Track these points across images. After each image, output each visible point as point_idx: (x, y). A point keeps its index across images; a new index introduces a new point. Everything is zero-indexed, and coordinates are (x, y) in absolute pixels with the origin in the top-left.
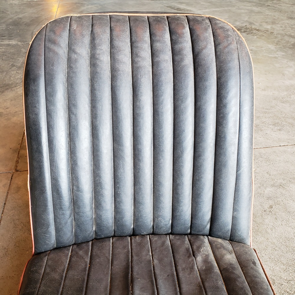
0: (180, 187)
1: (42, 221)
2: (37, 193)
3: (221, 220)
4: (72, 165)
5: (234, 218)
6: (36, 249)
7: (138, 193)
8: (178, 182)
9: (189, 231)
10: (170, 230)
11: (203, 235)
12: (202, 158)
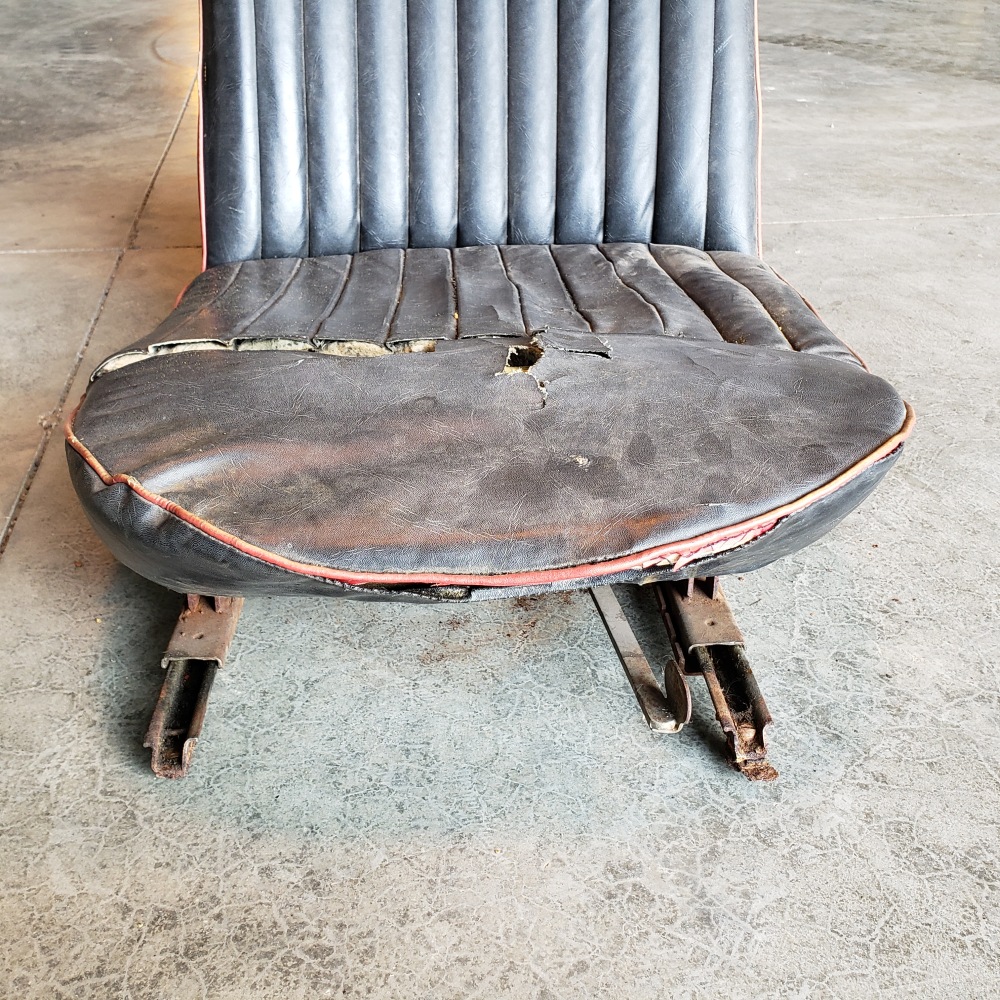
0: (575, 101)
1: (231, 169)
2: (221, 88)
3: (680, 186)
4: (306, 26)
5: (713, 180)
6: (212, 258)
7: (469, 121)
8: (571, 86)
9: (600, 237)
10: (553, 237)
11: (635, 242)
12: (630, 16)
